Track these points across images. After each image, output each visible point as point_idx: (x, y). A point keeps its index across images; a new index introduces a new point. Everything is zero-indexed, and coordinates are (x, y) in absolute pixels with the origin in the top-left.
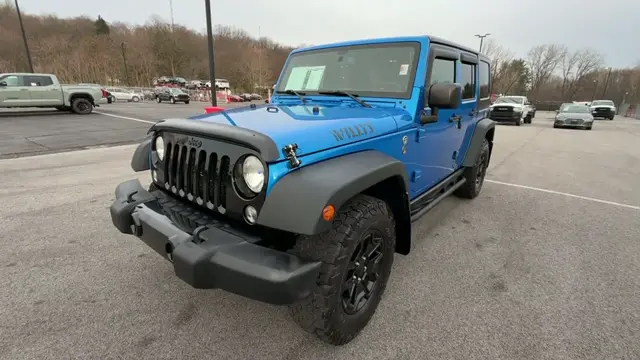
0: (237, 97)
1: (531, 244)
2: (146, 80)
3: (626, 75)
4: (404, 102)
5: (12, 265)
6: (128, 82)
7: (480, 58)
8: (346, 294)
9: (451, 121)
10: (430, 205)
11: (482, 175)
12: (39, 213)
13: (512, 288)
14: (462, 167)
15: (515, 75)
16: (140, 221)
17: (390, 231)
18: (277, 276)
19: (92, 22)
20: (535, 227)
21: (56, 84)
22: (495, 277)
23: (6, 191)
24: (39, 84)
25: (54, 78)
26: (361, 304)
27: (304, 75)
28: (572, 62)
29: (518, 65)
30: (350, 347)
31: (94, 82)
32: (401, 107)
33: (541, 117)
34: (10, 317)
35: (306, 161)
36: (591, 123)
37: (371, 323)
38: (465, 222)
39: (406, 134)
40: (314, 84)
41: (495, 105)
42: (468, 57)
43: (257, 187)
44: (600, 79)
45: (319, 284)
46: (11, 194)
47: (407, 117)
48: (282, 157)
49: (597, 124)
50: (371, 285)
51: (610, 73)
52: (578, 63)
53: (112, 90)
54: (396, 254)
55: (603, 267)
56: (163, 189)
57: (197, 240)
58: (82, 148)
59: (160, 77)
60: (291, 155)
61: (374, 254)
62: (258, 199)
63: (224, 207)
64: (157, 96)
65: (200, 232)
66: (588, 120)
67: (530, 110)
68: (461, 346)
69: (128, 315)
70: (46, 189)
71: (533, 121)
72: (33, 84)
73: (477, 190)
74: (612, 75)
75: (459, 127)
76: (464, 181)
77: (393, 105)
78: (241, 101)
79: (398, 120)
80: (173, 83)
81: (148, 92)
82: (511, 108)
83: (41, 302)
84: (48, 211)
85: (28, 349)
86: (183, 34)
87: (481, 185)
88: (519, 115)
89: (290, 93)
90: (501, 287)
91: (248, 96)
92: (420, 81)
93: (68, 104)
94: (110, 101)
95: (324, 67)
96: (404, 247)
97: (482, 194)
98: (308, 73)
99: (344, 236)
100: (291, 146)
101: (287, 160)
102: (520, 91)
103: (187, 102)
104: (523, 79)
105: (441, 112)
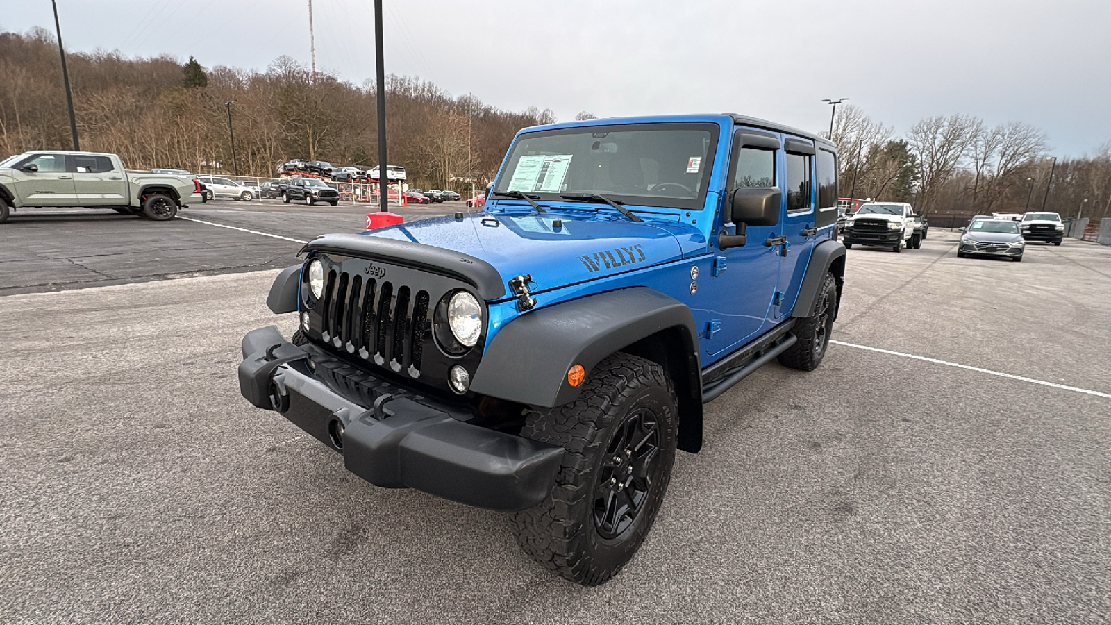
0: (420, 196)
1: (900, 444)
2: (264, 164)
3: (1083, 168)
4: (695, 214)
5: (67, 460)
6: (236, 168)
7: (818, 145)
8: (600, 504)
9: (768, 245)
10: (735, 378)
11: (826, 332)
12: (102, 381)
13: (864, 510)
14: (791, 318)
15: (892, 166)
16: (287, 388)
17: (670, 411)
18: (498, 466)
19: (178, 66)
20: (910, 416)
21: (119, 171)
22: (838, 493)
23: (45, 344)
24: (89, 170)
25: (115, 159)
26: (623, 525)
27: (538, 169)
28: (989, 147)
29: (897, 150)
30: (605, 592)
31: (178, 167)
32: (688, 221)
33: (938, 238)
34: (73, 538)
35: (542, 300)
36: (1021, 250)
37: (639, 557)
38: (796, 407)
39: (696, 263)
40: (555, 184)
41: (857, 216)
42: (798, 144)
43: (470, 338)
44: (1038, 176)
45: (560, 484)
46: (52, 349)
47: (698, 236)
48: (509, 294)
49: (1029, 251)
50: (639, 496)
51: (1055, 167)
52: (1000, 148)
53: (208, 181)
54: (677, 451)
55: (1015, 483)
56: (319, 343)
57: (379, 415)
58: (163, 277)
59: (289, 159)
60: (522, 292)
61: (644, 448)
62: (472, 356)
63: (417, 367)
64: (283, 192)
65: (383, 403)
66: (1015, 245)
67: (919, 225)
68: (779, 594)
69: (257, 538)
70: (108, 342)
71: (924, 244)
72: (80, 169)
73: (816, 356)
74: (1058, 170)
75: (783, 253)
76: (794, 339)
77: (675, 218)
78: (425, 202)
79: (685, 242)
80: (310, 170)
81: (268, 185)
82: (884, 223)
83: (117, 517)
84: (116, 377)
85: (106, 584)
86: (331, 89)
87: (824, 348)
88: (899, 234)
89: (516, 195)
90: (848, 508)
91: (437, 193)
92: (717, 183)
93: (136, 203)
94: (205, 200)
95: (570, 157)
96: (692, 440)
97: (825, 365)
98: (545, 167)
99: (598, 413)
100: (521, 279)
101: (515, 298)
102: (901, 194)
103: (334, 203)
104: (907, 174)
105: (751, 230)
